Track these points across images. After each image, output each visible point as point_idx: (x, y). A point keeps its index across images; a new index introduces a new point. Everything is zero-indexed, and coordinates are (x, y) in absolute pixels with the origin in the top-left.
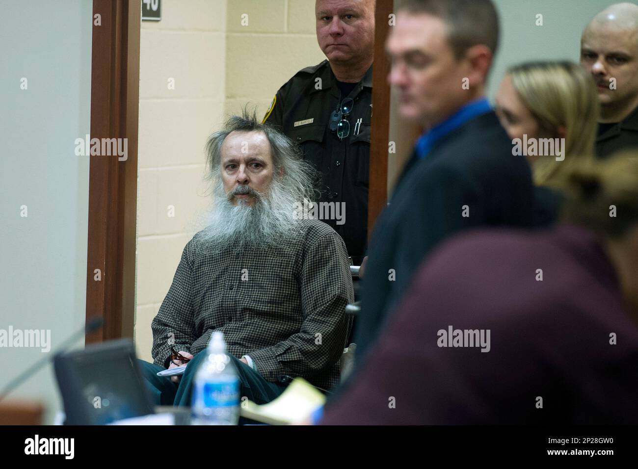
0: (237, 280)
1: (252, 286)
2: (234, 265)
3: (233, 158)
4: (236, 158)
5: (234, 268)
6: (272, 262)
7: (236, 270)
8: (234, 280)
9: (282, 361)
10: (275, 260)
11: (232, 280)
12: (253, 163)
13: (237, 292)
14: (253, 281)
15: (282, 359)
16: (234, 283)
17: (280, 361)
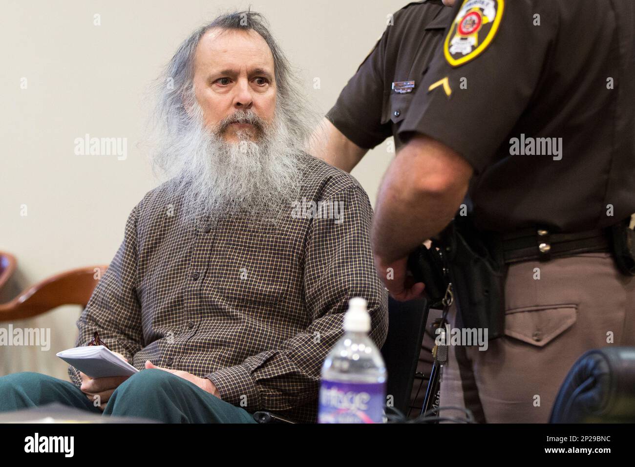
0: (204, 266)
1: (226, 274)
2: (202, 243)
3: (230, 68)
4: (233, 69)
5: (201, 246)
6: (261, 241)
7: (204, 250)
8: (201, 266)
9: (263, 379)
10: (266, 237)
11: (198, 265)
12: (256, 78)
13: (202, 283)
14: (228, 266)
15: (262, 376)
16: (200, 269)
17: (260, 380)
